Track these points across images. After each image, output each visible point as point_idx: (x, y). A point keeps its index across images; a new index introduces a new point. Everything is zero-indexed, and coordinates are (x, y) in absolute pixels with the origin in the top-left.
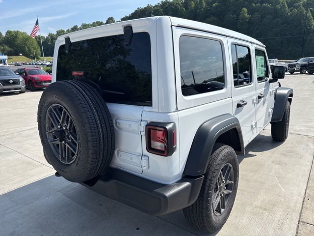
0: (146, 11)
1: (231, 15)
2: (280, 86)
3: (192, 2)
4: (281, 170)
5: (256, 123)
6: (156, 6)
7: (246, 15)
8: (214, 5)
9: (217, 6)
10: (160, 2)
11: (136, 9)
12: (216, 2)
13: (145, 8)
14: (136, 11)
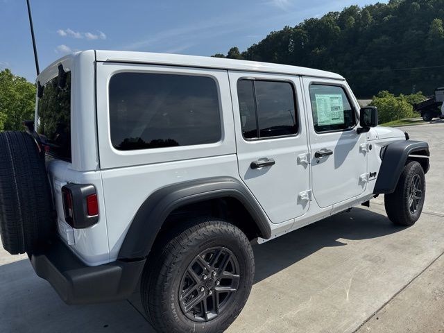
0: (283, 35)
1: (415, 31)
2: (407, 138)
3: (351, 17)
4: (368, 270)
5: (310, 193)
6: (296, 27)
7: (441, 28)
8: (386, 18)
9: (390, 20)
10: (303, 22)
11: (269, 34)
12: (389, 14)
13: (281, 32)
14: (268, 36)
